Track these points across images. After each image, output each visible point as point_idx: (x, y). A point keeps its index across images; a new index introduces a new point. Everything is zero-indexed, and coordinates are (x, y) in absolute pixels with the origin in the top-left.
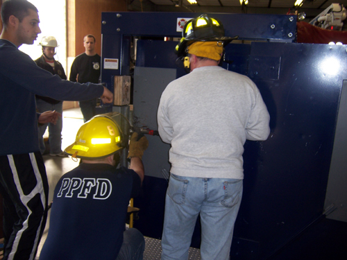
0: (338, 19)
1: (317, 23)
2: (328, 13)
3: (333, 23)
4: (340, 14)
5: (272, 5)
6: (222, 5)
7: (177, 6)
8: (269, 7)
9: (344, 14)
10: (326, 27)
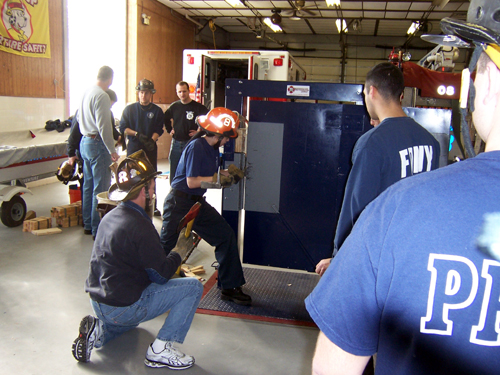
0: (448, 59)
1: (427, 63)
2: (438, 52)
3: (444, 64)
4: (451, 54)
5: (379, 33)
6: (314, 33)
7: (259, 37)
8: (375, 35)
9: (456, 54)
10: (437, 67)
